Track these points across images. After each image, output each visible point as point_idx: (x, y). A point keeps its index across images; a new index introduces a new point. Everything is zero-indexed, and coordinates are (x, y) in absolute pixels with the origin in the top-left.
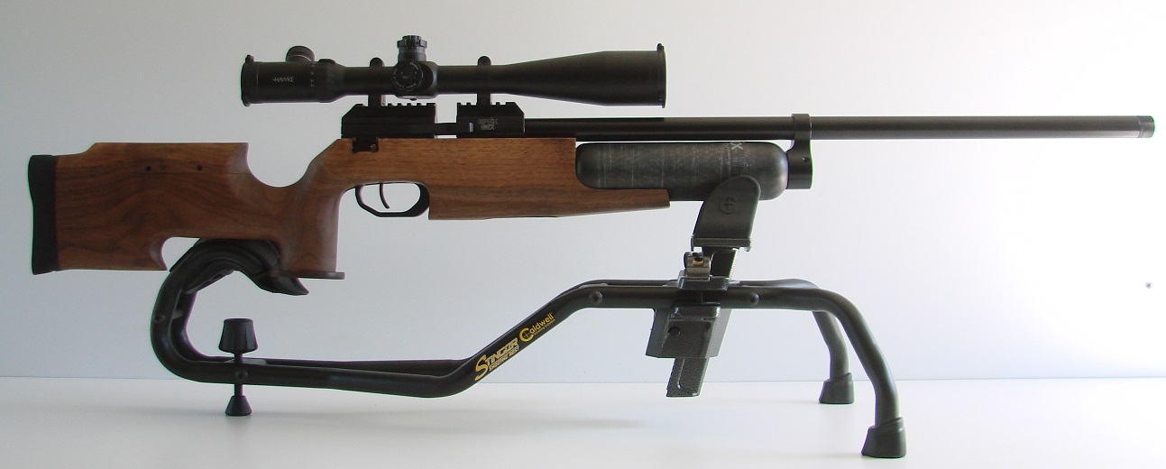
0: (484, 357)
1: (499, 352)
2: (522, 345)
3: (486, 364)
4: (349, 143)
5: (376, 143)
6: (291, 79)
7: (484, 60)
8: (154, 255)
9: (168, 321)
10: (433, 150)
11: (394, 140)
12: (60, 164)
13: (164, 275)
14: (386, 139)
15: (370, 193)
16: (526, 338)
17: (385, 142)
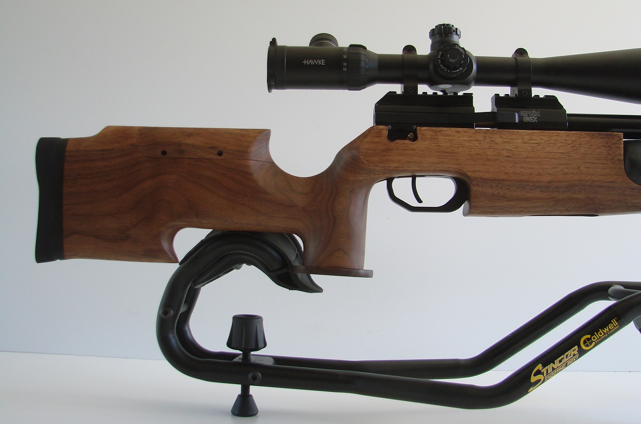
0: (539, 367)
1: (557, 361)
2: (582, 352)
3: (543, 374)
4: (384, 130)
5: (415, 132)
6: (322, 62)
7: (521, 52)
8: (165, 246)
9: (175, 316)
10: (476, 140)
11: (434, 128)
12: (69, 147)
13: (173, 268)
14: (425, 128)
15: (402, 186)
16: (587, 346)
17: (423, 131)
